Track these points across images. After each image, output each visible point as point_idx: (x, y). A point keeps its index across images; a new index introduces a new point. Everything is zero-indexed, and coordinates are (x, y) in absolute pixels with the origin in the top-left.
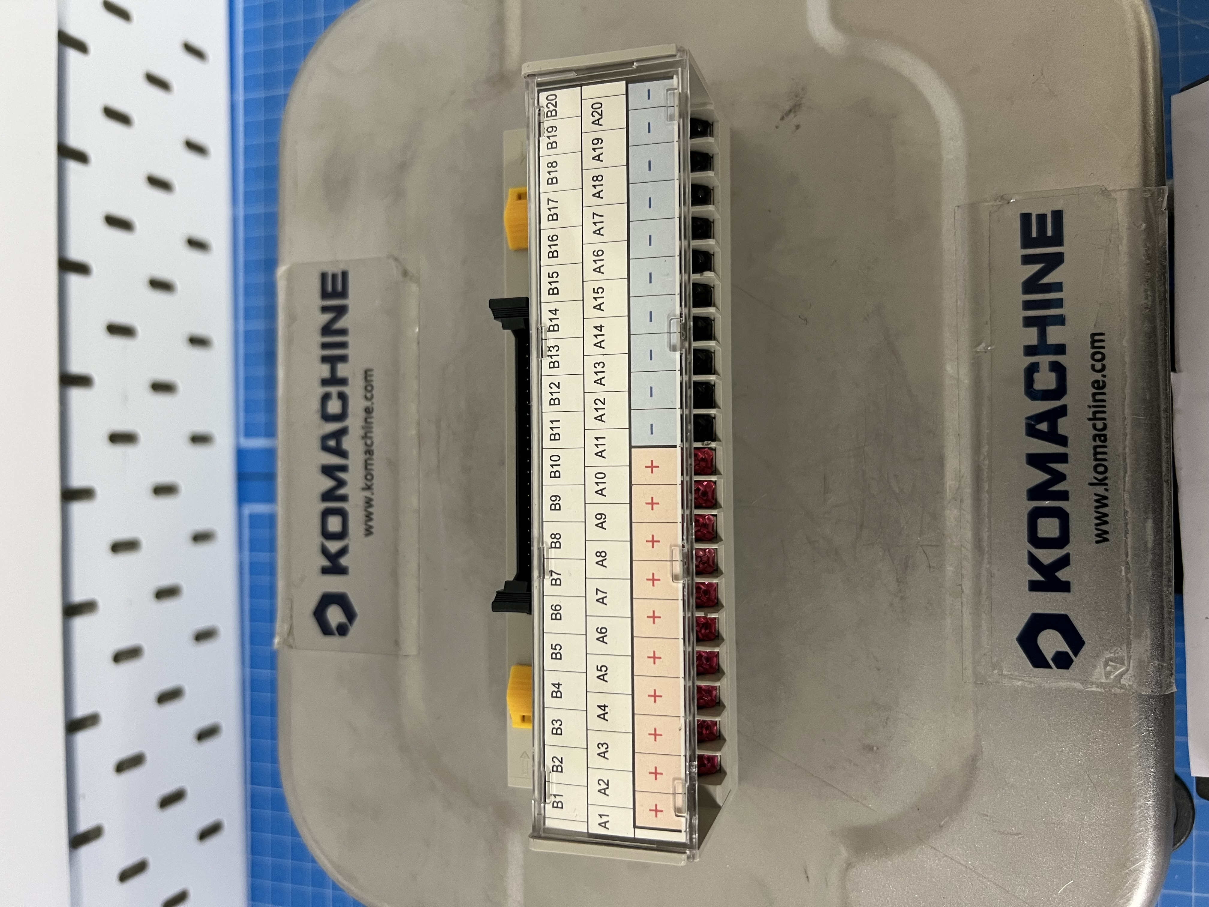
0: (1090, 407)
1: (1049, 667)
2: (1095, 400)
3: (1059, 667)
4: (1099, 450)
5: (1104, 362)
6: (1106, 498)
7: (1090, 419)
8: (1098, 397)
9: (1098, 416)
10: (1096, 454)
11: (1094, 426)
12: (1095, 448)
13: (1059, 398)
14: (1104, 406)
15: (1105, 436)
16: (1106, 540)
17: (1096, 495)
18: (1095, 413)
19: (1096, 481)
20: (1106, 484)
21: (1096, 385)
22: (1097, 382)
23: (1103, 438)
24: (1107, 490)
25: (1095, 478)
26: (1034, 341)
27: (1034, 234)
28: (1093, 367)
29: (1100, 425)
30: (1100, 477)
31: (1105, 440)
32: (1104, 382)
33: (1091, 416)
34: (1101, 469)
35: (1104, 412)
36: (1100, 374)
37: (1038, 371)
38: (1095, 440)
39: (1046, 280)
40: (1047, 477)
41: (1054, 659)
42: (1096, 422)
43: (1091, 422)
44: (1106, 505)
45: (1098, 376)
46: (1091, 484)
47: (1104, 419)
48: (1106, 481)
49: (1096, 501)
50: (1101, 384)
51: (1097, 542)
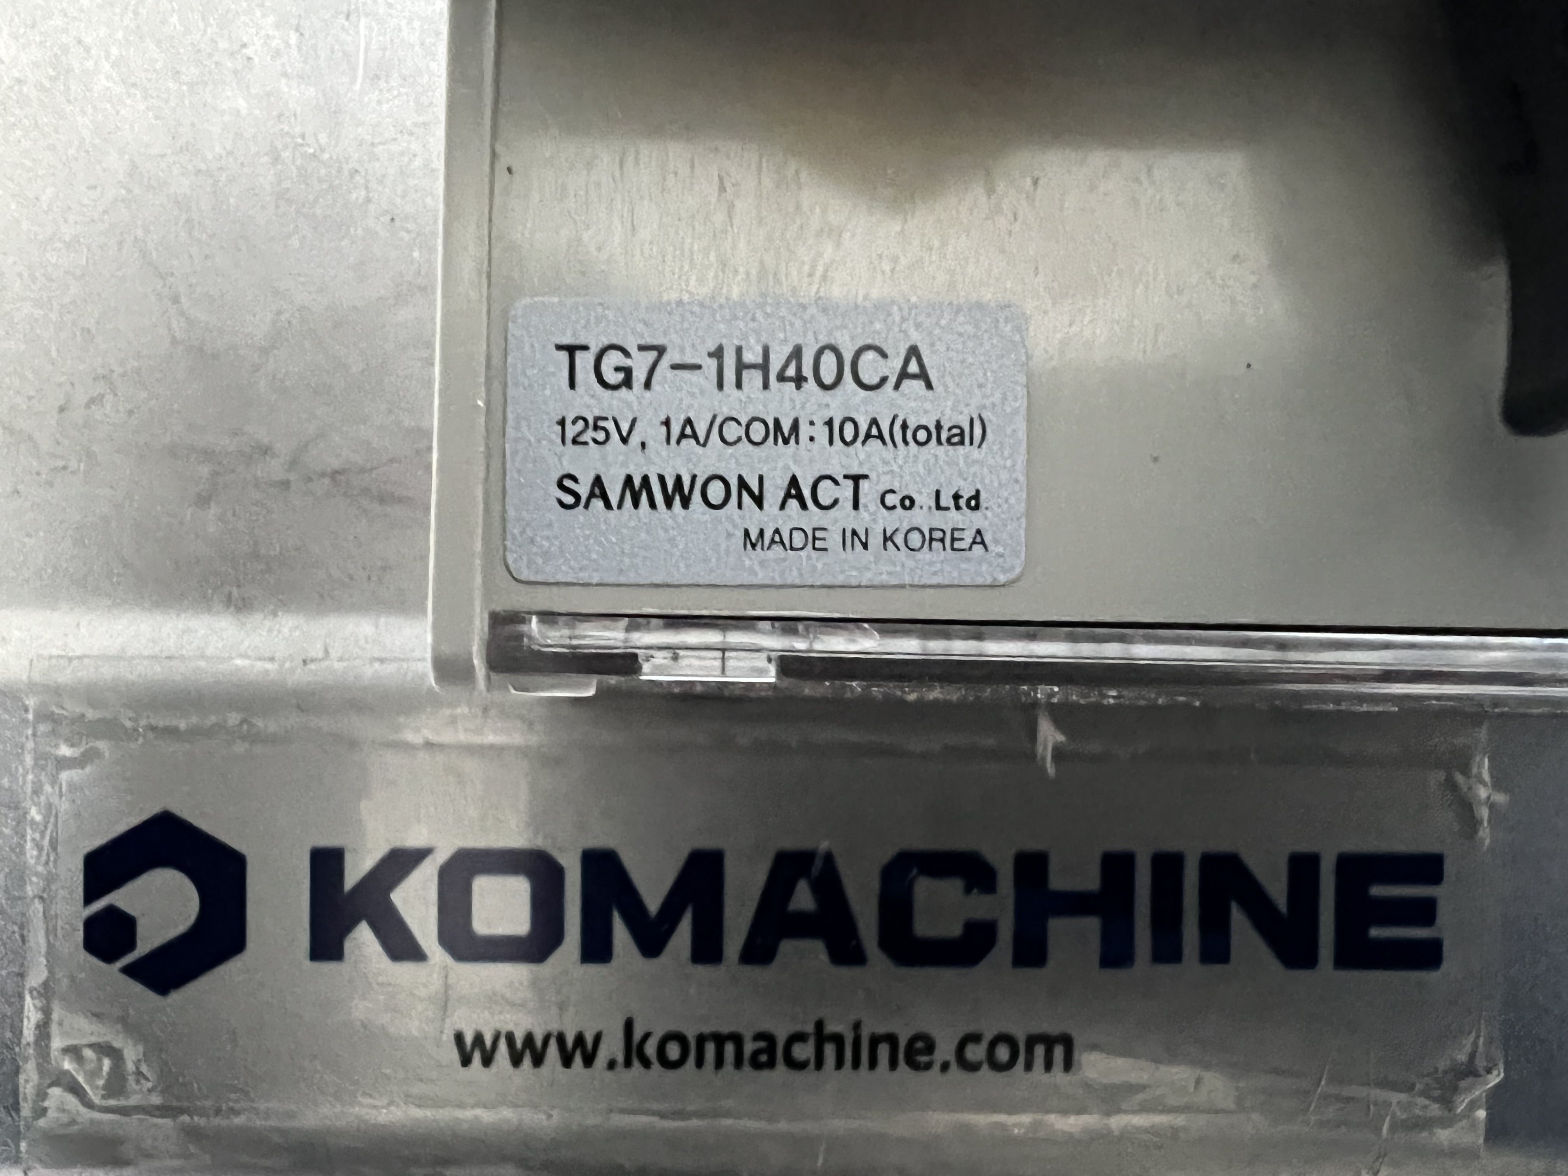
0: (857, 1026)
1: (89, 899)
2: (875, 1041)
3: (90, 924)
4: (729, 1049)
5: (985, 1067)
6: (589, 1060)
7: (820, 1025)
8: (884, 1051)
9: (830, 1050)
10: (720, 1040)
11: (798, 1037)
12: (737, 1039)
13: (887, 944)
14: (856, 1064)
15: (771, 1064)
16: (466, 1061)
17: (598, 1038)
18: (838, 1040)
19: (637, 1036)
20: (628, 1063)
21: (920, 1045)
22: (930, 1048)
23: (764, 1058)
24: (612, 1065)
25: (647, 1036)
26: (1058, 882)
27: (1377, 891)
28: (974, 1038)
29: (803, 1051)
30: (651, 1049)
31: (756, 1065)
32: (928, 1066)
33: (831, 1028)
34: (673, 1051)
35: (839, 1064)
36: (951, 1058)
37: (968, 890)
38: (759, 1037)
39: (1238, 918)
40: (653, 902)
41: (112, 912)
42: (811, 1042)
43: (810, 1028)
44: (567, 1061)
45: (945, 1050)
46: (629, 1026)
47: (820, 1063)
48: (636, 1063)
49: (580, 1039)
50: (923, 1059)
51: (459, 1038)
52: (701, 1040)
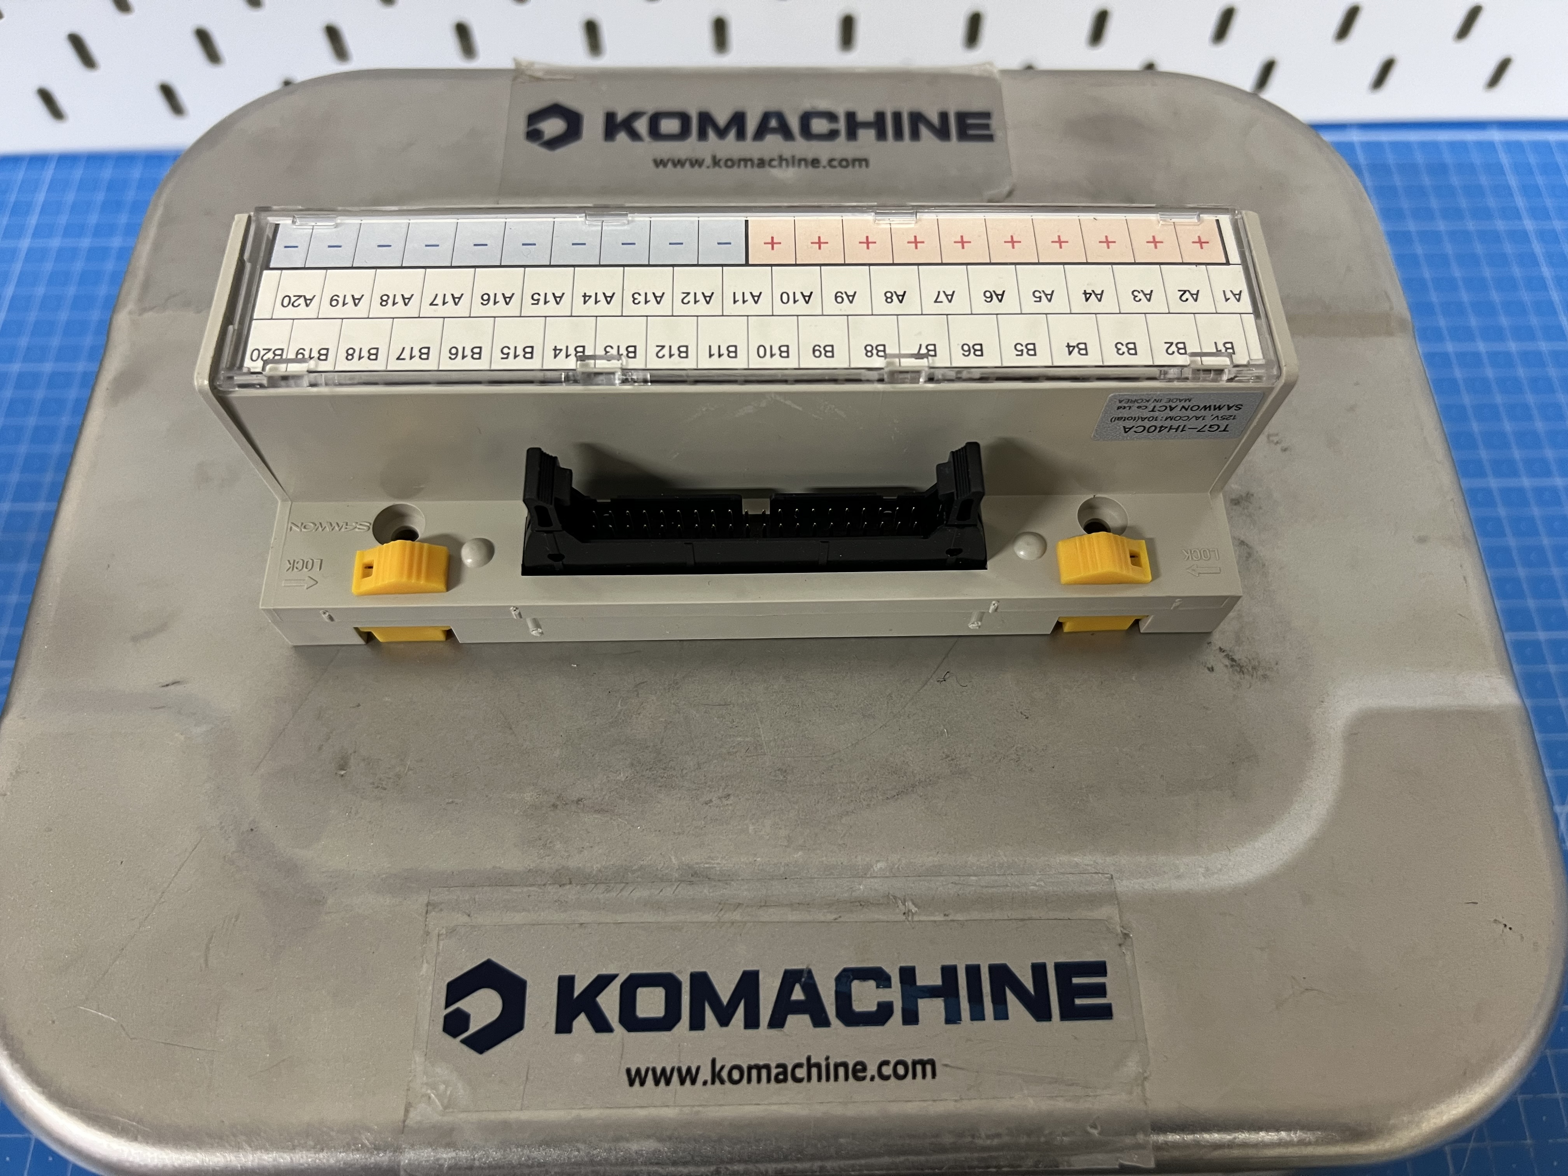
0: (827, 1058)
1: (448, 1005)
2: (836, 1066)
3: (446, 1018)
4: (764, 1073)
5: (893, 1079)
6: (693, 1082)
7: (809, 1059)
8: (841, 1071)
9: (814, 1071)
10: (759, 1068)
11: (799, 1065)
12: (767, 1067)
14: (828, 1079)
15: (785, 1080)
16: (631, 1083)
17: (698, 1069)
18: (818, 1066)
19: (718, 1068)
20: (713, 1082)
21: (859, 1067)
22: (864, 1069)
23: (781, 1077)
24: (705, 1083)
25: (722, 1068)
28: (886, 1063)
29: (801, 1073)
30: (724, 1074)
31: (778, 1081)
32: (864, 1078)
33: (813, 1061)
34: (736, 1075)
35: (819, 1079)
36: (875, 1073)
38: (778, 1066)
41: (458, 1011)
42: (805, 1067)
43: (804, 1061)
44: (682, 1082)
45: (872, 1070)
46: (714, 1062)
47: (809, 1078)
48: (717, 1082)
49: (689, 1070)
50: (860, 1074)
51: (628, 1071)
52: (750, 1068)
